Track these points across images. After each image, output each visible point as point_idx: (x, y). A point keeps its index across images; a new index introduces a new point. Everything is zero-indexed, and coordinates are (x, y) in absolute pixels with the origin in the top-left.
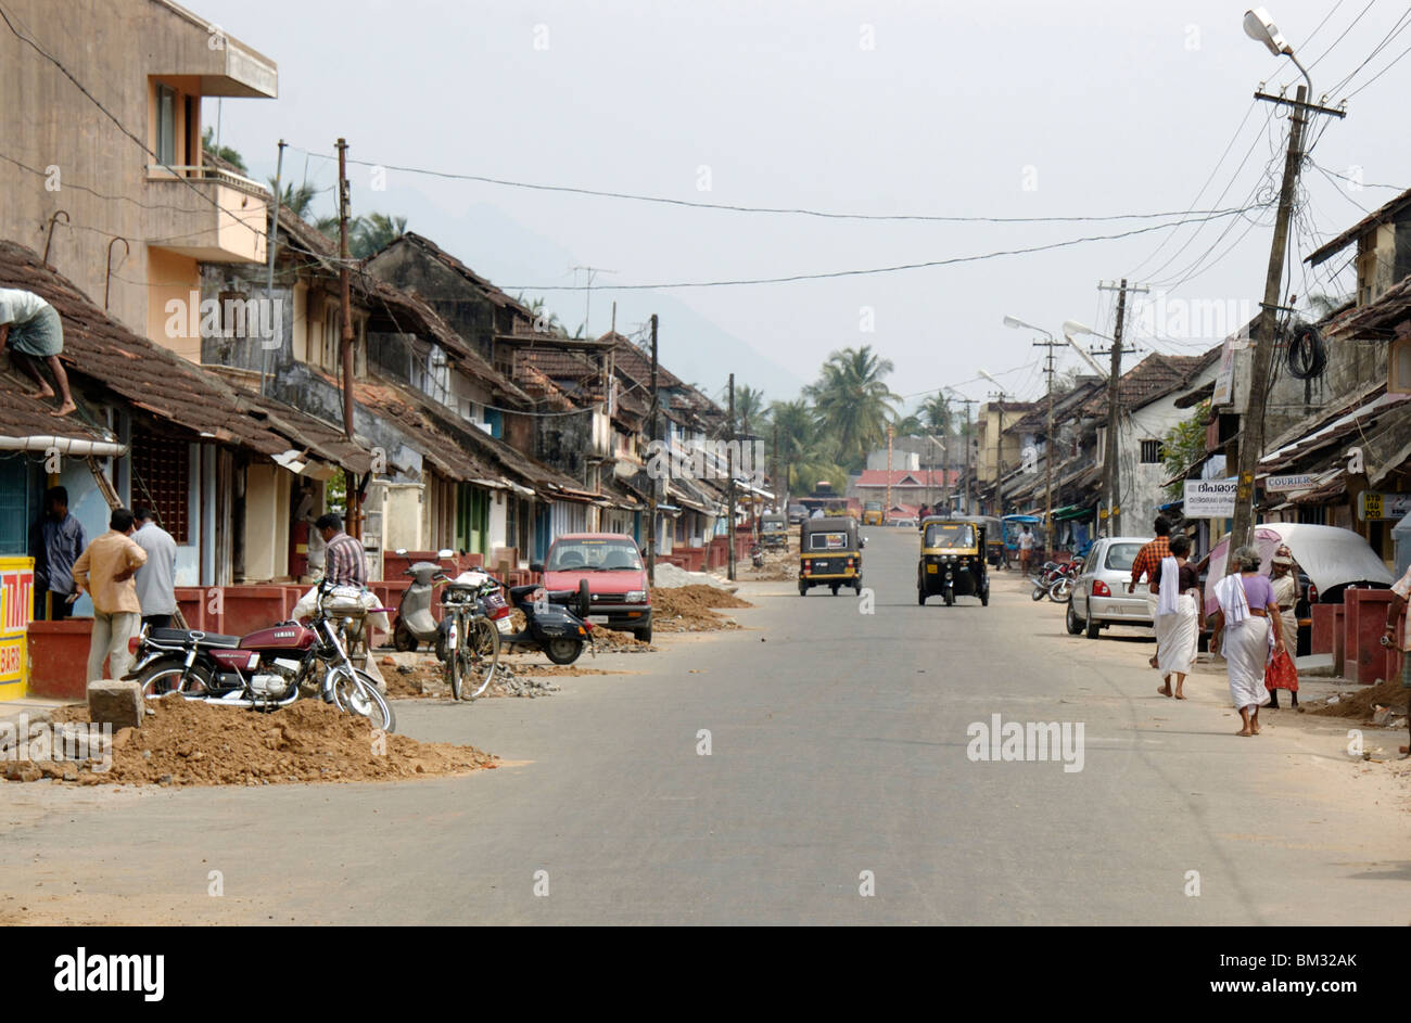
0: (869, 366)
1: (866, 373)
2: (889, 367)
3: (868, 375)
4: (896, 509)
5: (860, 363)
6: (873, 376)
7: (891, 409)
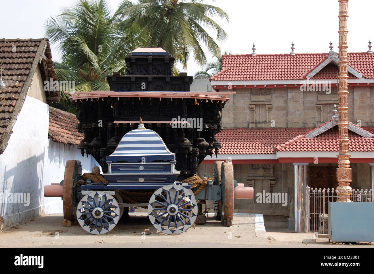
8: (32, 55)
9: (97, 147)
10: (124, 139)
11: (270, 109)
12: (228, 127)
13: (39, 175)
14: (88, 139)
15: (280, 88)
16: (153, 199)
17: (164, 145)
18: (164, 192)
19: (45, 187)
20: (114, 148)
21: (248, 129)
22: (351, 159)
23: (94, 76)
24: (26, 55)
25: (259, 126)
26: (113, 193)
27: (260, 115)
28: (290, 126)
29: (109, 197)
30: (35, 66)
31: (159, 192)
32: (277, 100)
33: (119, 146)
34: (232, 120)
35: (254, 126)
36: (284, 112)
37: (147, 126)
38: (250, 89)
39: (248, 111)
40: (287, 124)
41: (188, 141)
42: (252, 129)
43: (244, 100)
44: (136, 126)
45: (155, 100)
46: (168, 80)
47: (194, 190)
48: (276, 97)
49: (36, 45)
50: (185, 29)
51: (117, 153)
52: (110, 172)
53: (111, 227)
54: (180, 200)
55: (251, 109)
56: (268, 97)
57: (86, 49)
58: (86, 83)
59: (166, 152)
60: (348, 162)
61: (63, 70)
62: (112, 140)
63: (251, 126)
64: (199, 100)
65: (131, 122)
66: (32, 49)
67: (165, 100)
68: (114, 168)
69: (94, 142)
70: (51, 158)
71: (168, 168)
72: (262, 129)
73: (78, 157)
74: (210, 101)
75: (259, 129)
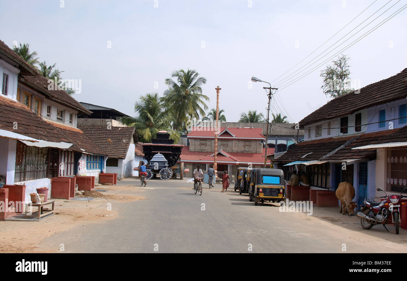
0: (192, 79)
1: (190, 83)
2: (204, 81)
3: (192, 84)
4: (220, 154)
5: (187, 78)
6: (194, 85)
7: (202, 102)
8: (132, 132)
9: (147, 158)
10: (154, 157)
11: (206, 146)
12: (192, 151)
13: (132, 165)
14: (146, 155)
15: (209, 139)
16: (160, 172)
17: (165, 158)
18: (163, 170)
19: (134, 168)
20: (151, 159)
21: (198, 152)
22: (217, 163)
23: (151, 125)
24: (130, 132)
25: (202, 151)
26: (151, 170)
27: (203, 147)
28: (212, 151)
29: (150, 171)
30: (132, 136)
31: (162, 170)
32: (208, 143)
33: (153, 158)
34: (194, 149)
35: (201, 151)
36: (210, 147)
37: (160, 153)
38: (200, 139)
39: (199, 146)
40: (211, 150)
41: (171, 157)
42: (200, 152)
43: (198, 143)
44: (157, 153)
45: (163, 146)
46: (167, 140)
47: (172, 170)
48: (208, 142)
49: (132, 129)
50: (190, 105)
51: (152, 160)
52: (150, 165)
53: (150, 178)
54: (167, 172)
55: (200, 145)
56: (206, 142)
57: (149, 115)
58: (148, 128)
59: (165, 160)
60: (216, 164)
61: (139, 123)
62: (152, 156)
63: (200, 151)
64: (175, 146)
65: (156, 152)
66: (131, 130)
67: (166, 146)
68: (151, 164)
69: (147, 156)
70: (135, 160)
71: (164, 164)
72: (203, 152)
73: (143, 160)
74: (178, 147)
75: (202, 152)
